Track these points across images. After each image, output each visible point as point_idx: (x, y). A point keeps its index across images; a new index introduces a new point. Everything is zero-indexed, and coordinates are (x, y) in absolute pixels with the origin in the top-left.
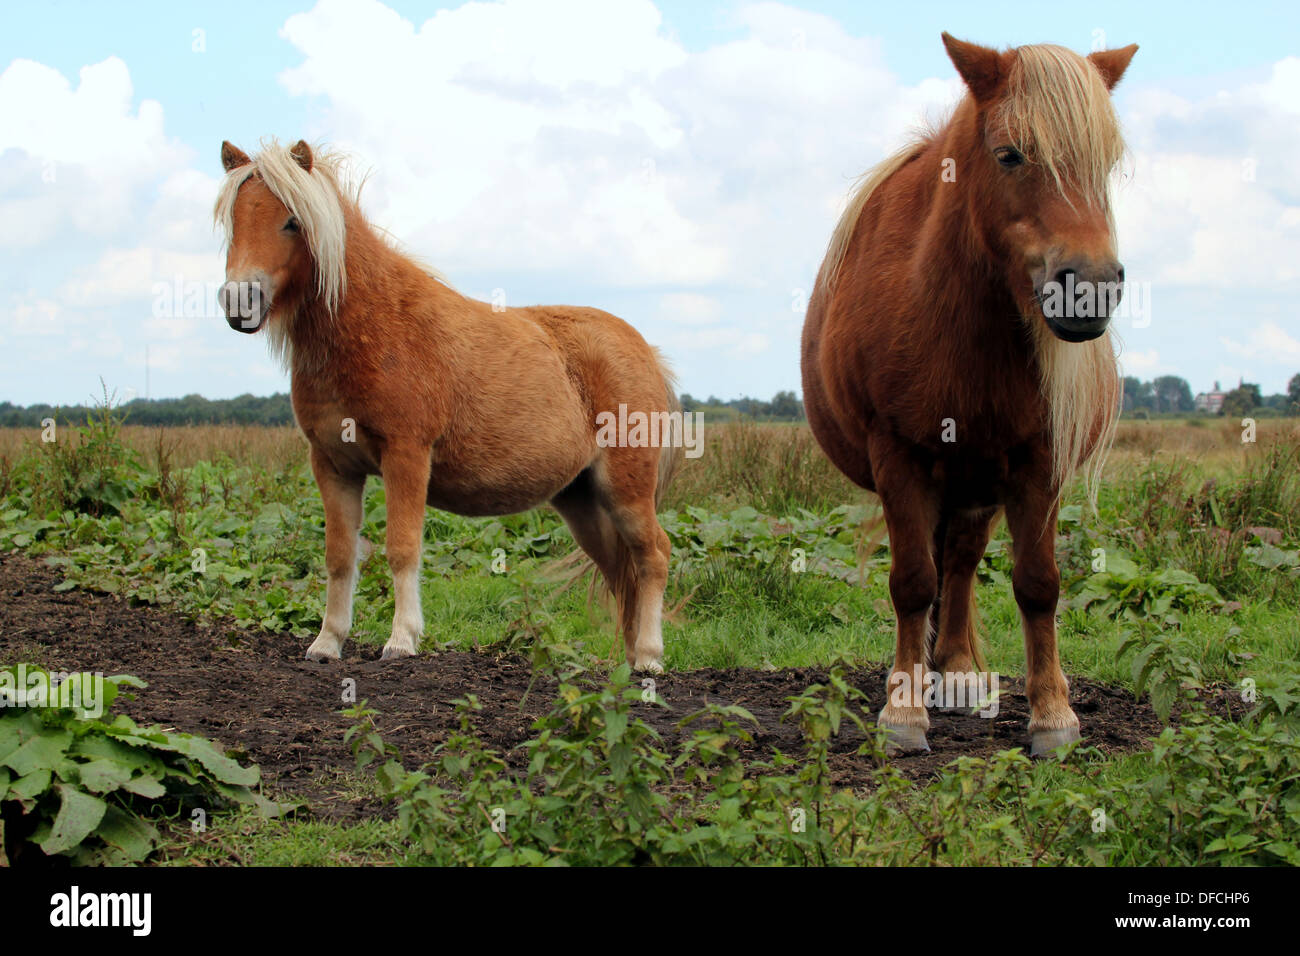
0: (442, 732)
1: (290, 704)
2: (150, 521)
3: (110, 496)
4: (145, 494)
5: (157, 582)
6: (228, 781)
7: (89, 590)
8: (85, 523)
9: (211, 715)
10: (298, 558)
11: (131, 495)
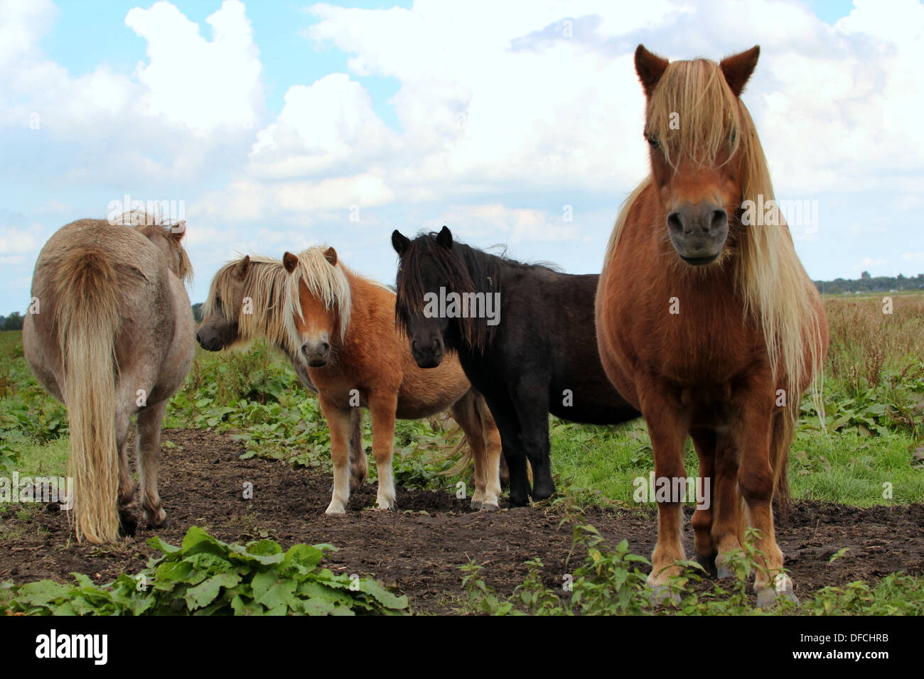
0: (513, 565)
1: (416, 548)
2: (300, 406)
3: (271, 389)
4: (294, 386)
5: (309, 451)
6: (390, 607)
7: (263, 458)
8: (256, 409)
9: (367, 557)
10: (403, 431)
11: (285, 387)
